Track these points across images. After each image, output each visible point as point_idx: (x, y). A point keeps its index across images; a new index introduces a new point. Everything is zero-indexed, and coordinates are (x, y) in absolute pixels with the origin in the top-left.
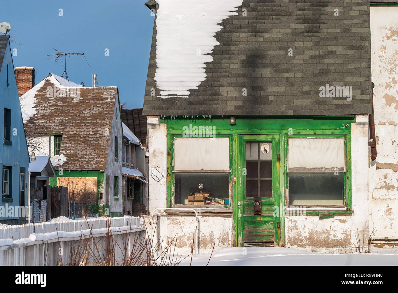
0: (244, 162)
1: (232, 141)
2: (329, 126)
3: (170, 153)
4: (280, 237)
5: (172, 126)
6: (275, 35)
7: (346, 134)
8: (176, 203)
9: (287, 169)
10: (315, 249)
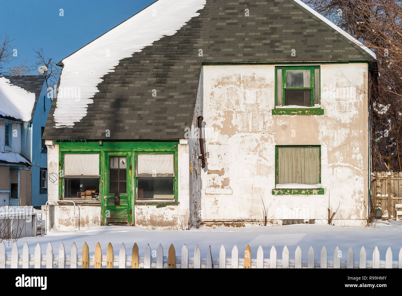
0: (108, 170)
1: (101, 155)
2: (164, 146)
3: (62, 164)
4: (131, 220)
5: (62, 146)
6: (136, 86)
7: (174, 152)
8: (65, 197)
9: (137, 175)
10: (154, 227)
